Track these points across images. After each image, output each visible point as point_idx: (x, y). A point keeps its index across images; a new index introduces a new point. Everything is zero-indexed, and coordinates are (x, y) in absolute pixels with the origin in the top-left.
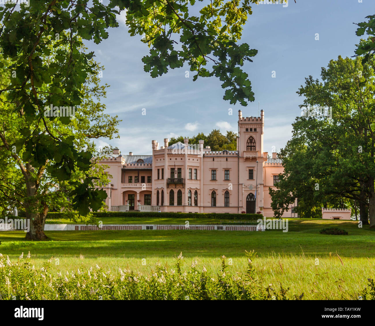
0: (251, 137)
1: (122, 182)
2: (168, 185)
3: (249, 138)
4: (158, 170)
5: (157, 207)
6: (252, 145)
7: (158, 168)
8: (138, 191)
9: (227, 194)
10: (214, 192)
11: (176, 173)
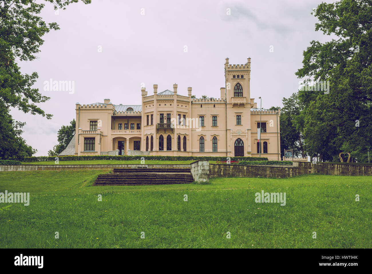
0: (238, 83)
1: (112, 129)
2: (158, 130)
3: (236, 85)
4: (148, 116)
5: (146, 153)
6: (239, 91)
7: (148, 114)
8: (128, 138)
9: (215, 140)
10: (202, 138)
11: (165, 119)
